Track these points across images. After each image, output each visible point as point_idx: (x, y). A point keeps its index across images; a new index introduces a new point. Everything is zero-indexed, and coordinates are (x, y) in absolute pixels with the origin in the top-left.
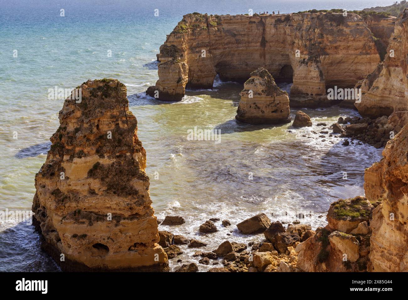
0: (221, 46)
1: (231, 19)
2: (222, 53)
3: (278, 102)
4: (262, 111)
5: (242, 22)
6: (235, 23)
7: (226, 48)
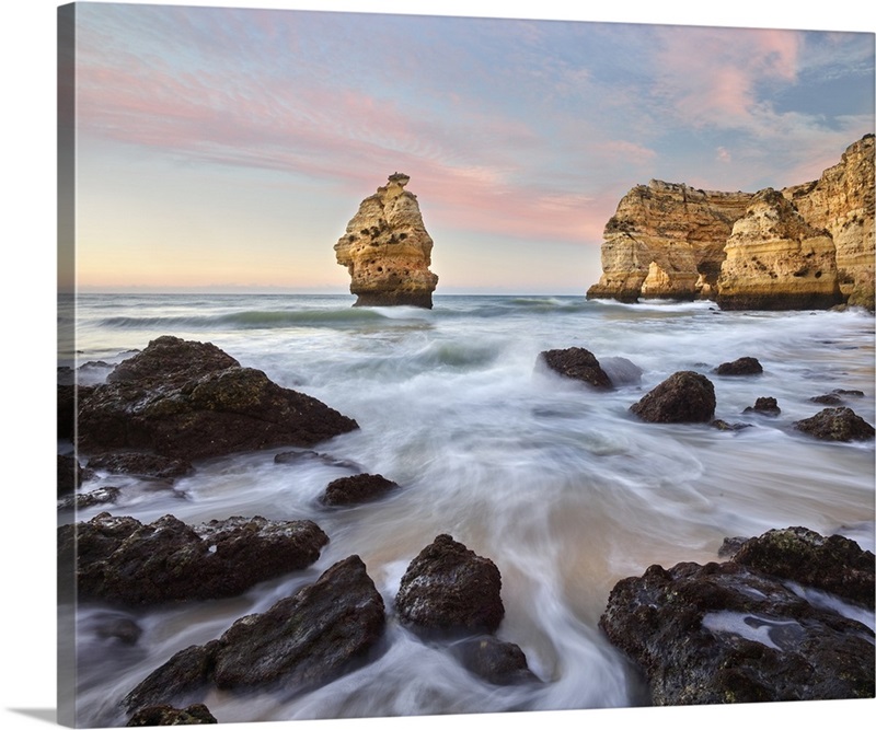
0: (707, 237)
1: (722, 197)
2: (708, 247)
3: (810, 251)
4: (771, 274)
5: (741, 203)
6: (729, 203)
7: (714, 240)
